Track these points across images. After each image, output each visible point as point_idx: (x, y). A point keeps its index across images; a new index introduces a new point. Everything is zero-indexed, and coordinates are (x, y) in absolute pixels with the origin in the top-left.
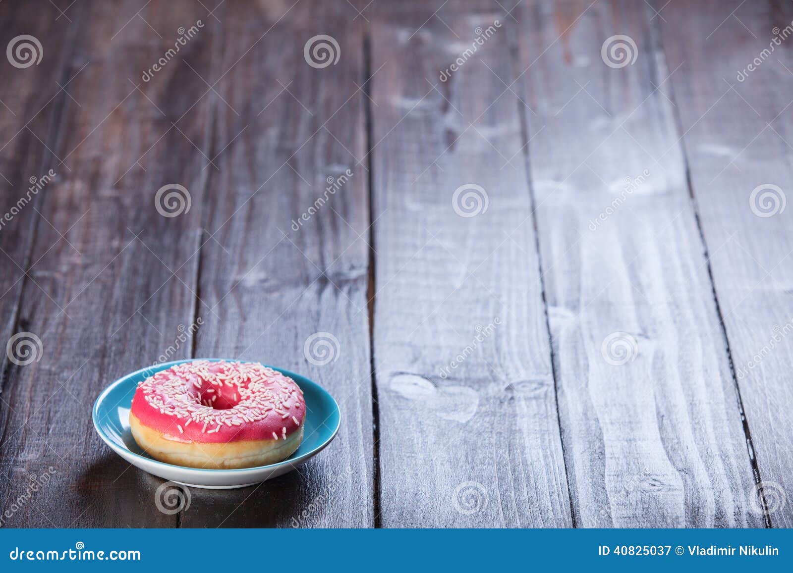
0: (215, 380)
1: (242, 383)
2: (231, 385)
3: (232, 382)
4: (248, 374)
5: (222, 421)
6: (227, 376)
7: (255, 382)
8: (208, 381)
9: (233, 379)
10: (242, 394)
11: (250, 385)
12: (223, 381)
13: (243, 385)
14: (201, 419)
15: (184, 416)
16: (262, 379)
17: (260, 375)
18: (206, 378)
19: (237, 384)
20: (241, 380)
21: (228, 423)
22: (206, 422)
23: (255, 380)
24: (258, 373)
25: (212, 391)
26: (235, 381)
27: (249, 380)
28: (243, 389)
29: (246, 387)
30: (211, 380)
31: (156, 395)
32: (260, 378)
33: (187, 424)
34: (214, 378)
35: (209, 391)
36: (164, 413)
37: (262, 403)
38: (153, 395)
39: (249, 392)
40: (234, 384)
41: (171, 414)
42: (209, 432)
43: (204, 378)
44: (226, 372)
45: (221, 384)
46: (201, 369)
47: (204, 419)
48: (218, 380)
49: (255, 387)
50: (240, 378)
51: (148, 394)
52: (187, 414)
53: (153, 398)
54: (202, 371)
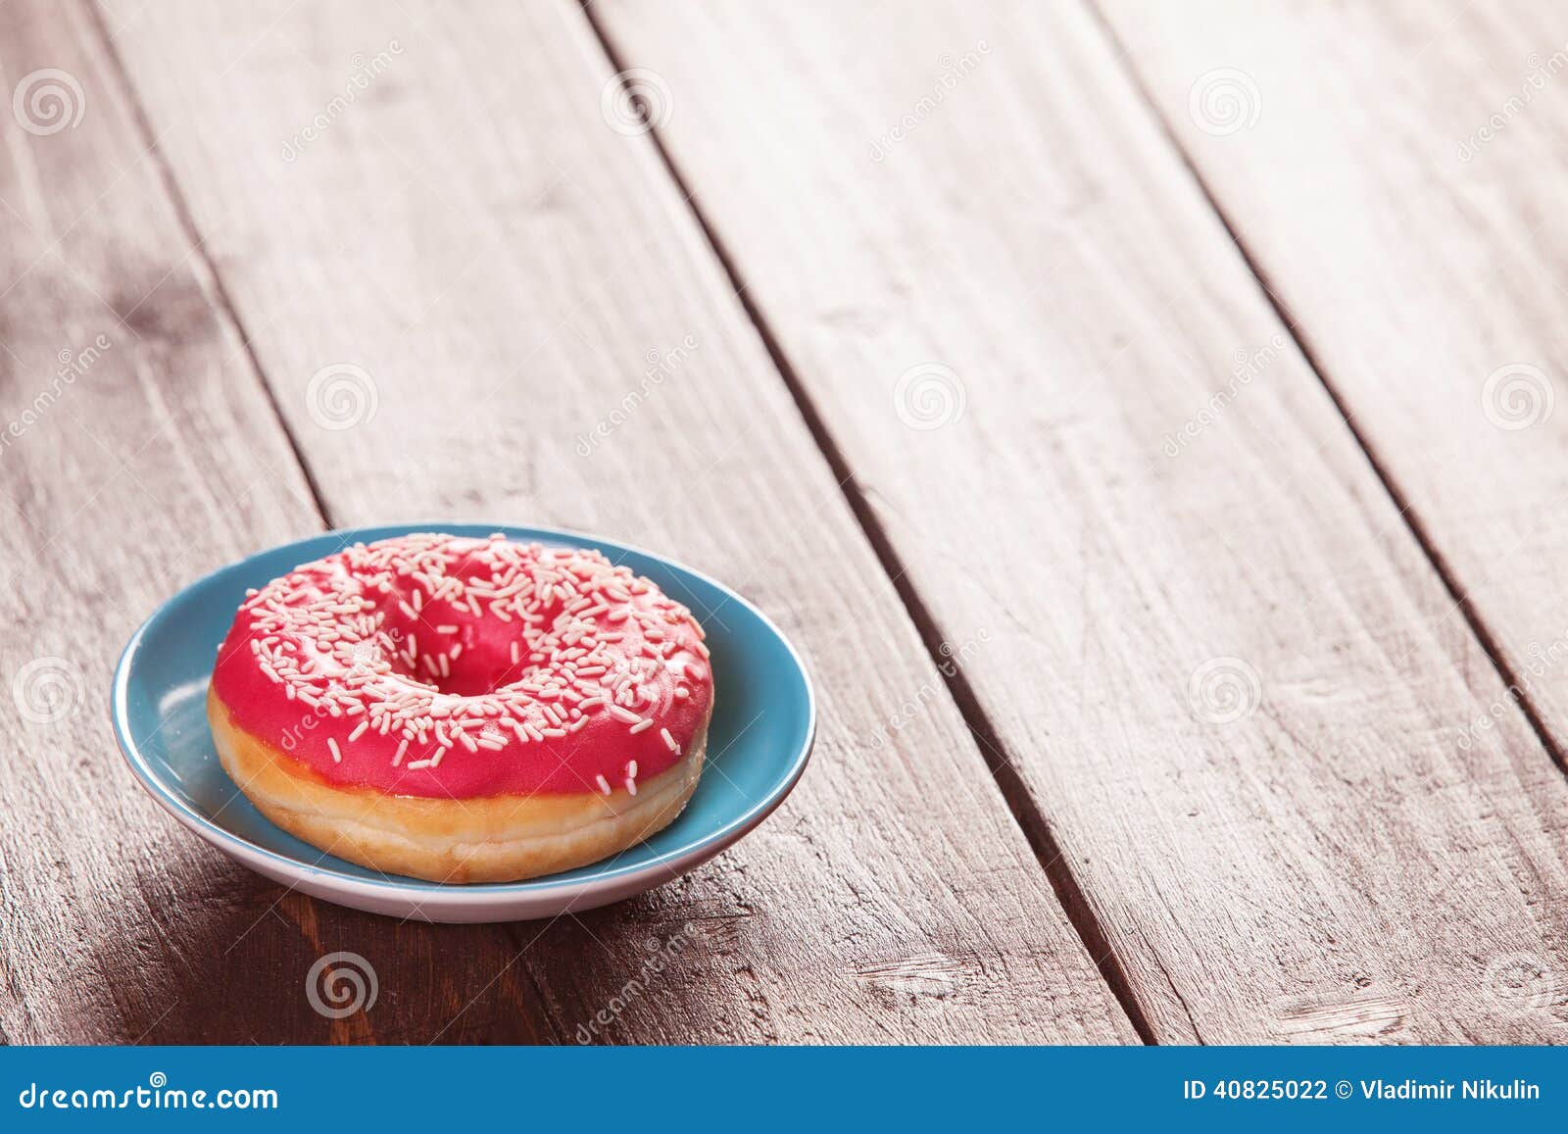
0: (462, 598)
1: (535, 613)
2: (506, 618)
3: (511, 607)
4: (558, 589)
5: (453, 734)
6: (498, 588)
7: (574, 614)
8: (443, 599)
9: (511, 598)
10: (533, 645)
11: (559, 623)
12: (484, 602)
13: (539, 618)
14: (395, 726)
15: (350, 711)
16: (594, 604)
17: (588, 595)
18: (436, 590)
19: (523, 614)
20: (536, 605)
21: (470, 742)
22: (408, 734)
23: (574, 607)
24: (585, 587)
25: (452, 629)
26: (518, 605)
27: (557, 607)
28: (536, 632)
29: (546, 627)
30: (450, 597)
31: (282, 640)
32: (588, 601)
33: (353, 736)
34: (459, 592)
35: (442, 629)
36: (297, 698)
37: (579, 683)
38: (275, 639)
39: (551, 640)
40: (514, 615)
41: (316, 703)
42: (412, 765)
43: (431, 590)
44: (497, 577)
45: (478, 611)
46: (426, 563)
47: (403, 727)
48: (471, 600)
49: (571, 628)
50: (532, 597)
51: (260, 636)
52: (357, 707)
53: (272, 647)
54: (430, 568)
